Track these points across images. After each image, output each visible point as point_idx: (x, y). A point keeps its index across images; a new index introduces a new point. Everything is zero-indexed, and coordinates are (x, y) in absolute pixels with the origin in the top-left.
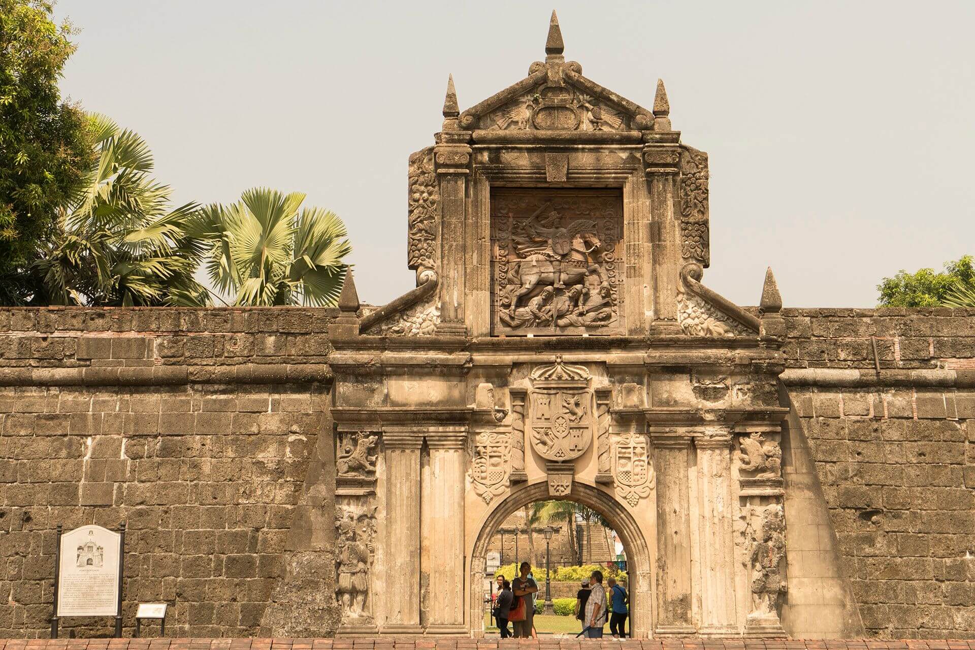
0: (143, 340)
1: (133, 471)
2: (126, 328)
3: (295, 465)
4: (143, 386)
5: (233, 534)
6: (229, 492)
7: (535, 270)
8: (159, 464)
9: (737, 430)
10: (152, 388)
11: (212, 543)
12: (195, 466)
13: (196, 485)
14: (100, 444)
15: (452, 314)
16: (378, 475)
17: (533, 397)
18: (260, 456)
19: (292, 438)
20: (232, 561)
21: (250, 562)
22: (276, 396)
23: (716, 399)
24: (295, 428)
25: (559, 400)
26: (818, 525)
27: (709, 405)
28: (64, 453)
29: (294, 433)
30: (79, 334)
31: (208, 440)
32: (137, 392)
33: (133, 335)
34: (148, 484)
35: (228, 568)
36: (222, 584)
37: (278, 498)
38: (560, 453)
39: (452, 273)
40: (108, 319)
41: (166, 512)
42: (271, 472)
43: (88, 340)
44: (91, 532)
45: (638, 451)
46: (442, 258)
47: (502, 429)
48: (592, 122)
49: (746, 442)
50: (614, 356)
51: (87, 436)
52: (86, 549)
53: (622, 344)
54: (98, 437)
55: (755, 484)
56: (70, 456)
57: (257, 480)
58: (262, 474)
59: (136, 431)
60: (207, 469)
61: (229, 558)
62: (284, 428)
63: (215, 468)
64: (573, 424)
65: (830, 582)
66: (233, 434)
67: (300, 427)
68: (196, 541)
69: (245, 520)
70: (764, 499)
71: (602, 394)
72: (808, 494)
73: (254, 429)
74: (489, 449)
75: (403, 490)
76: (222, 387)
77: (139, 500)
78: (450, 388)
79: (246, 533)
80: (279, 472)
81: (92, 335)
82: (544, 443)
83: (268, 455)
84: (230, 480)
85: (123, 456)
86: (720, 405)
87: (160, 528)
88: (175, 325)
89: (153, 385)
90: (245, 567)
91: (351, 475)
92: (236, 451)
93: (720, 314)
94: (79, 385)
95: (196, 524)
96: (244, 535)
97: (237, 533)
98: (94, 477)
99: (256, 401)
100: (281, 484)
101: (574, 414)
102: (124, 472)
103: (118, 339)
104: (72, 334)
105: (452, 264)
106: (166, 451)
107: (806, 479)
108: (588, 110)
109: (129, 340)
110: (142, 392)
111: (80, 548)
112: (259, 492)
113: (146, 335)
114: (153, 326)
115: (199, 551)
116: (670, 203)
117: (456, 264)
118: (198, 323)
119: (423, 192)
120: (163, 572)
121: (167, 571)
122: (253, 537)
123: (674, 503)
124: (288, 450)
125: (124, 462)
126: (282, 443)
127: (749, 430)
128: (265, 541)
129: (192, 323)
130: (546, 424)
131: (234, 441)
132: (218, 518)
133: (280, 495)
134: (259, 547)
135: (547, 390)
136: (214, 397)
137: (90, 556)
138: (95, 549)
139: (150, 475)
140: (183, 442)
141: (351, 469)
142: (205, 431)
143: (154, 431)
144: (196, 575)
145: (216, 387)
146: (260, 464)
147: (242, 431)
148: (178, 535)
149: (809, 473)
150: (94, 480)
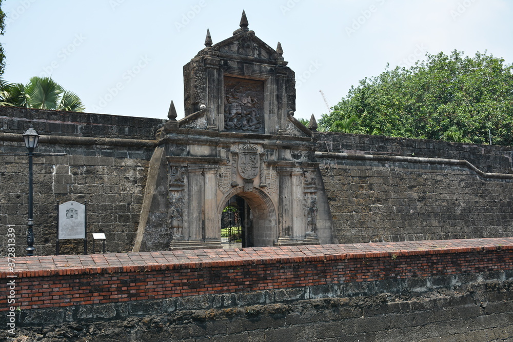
0: (74, 125)
1: (75, 180)
2: (67, 120)
3: (141, 179)
4: (75, 144)
5: (120, 205)
6: (116, 189)
7: (236, 108)
8: (86, 177)
9: (305, 170)
10: (79, 146)
11: (112, 209)
12: (101, 178)
13: (103, 186)
14: (59, 168)
15: (212, 122)
16: (185, 182)
17: (240, 155)
18: (127, 175)
19: (138, 168)
20: (121, 216)
21: (128, 216)
22: (130, 152)
23: (298, 159)
24: (139, 164)
25: (248, 157)
26: (324, 202)
27: (296, 160)
28: (44, 171)
29: (139, 166)
30: (45, 121)
31: (105, 168)
32: (73, 147)
33: (69, 123)
34: (82, 185)
35: (119, 219)
36: (118, 225)
37: (136, 192)
38: (249, 176)
39: (212, 107)
40: (59, 116)
41: (91, 197)
42: (133, 181)
43: (50, 124)
44: (72, 204)
45: (272, 176)
46: (209, 100)
47: (228, 167)
48: (258, 54)
49: (307, 174)
50: (266, 142)
51: (53, 164)
52: (70, 211)
53: (268, 137)
54: (58, 165)
55: (308, 188)
56: (46, 172)
57: (127, 184)
58: (129, 182)
59: (74, 163)
60: (106, 179)
61: (119, 215)
62: (135, 164)
63: (109, 179)
64: (253, 166)
65: (328, 221)
66: (115, 166)
67: (141, 164)
68: (105, 208)
69: (124, 200)
70: (311, 193)
71: (261, 155)
72: (322, 192)
73: (123, 164)
74: (224, 174)
75: (195, 188)
76: (108, 147)
77: (79, 192)
78: (212, 150)
79: (125, 205)
80: (135, 182)
81: (51, 122)
82: (243, 172)
83: (130, 174)
84: (116, 184)
85: (70, 174)
86: (299, 161)
87: (90, 203)
88: (88, 120)
89: (79, 144)
90: (127, 219)
91: (175, 183)
92: (117, 173)
93: (298, 129)
94: (47, 143)
95: (104, 201)
96: (124, 206)
97: (121, 205)
98: (58, 181)
99: (122, 153)
100: (136, 186)
101: (253, 162)
102: (71, 180)
103: (63, 124)
104: (42, 121)
105: (212, 103)
106: (88, 172)
107: (321, 187)
108: (257, 49)
109: (68, 125)
110: (75, 147)
111: (67, 211)
112: (128, 189)
113: (75, 124)
114: (78, 120)
115: (107, 212)
116: (284, 87)
117: (214, 103)
118: (97, 120)
119: (200, 74)
120: (93, 221)
121: (95, 221)
122: (128, 207)
123: (286, 194)
124: (138, 173)
125: (70, 176)
126: (134, 170)
127: (308, 170)
128: (133, 208)
129: (95, 120)
130: (244, 166)
131: (116, 169)
132: (113, 199)
133: (136, 190)
134: (131, 211)
135: (245, 153)
136: (105, 151)
137: (72, 214)
138: (74, 211)
139: (83, 181)
140: (95, 169)
141: (176, 180)
142: (103, 164)
143: (82, 163)
144: (107, 222)
145: (106, 146)
146: (127, 178)
147: (118, 164)
148: (98, 206)
149: (322, 185)
150: (58, 183)
